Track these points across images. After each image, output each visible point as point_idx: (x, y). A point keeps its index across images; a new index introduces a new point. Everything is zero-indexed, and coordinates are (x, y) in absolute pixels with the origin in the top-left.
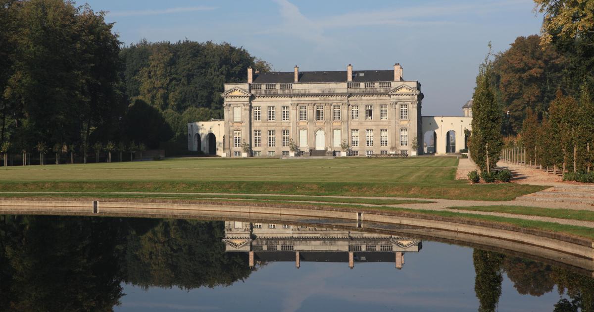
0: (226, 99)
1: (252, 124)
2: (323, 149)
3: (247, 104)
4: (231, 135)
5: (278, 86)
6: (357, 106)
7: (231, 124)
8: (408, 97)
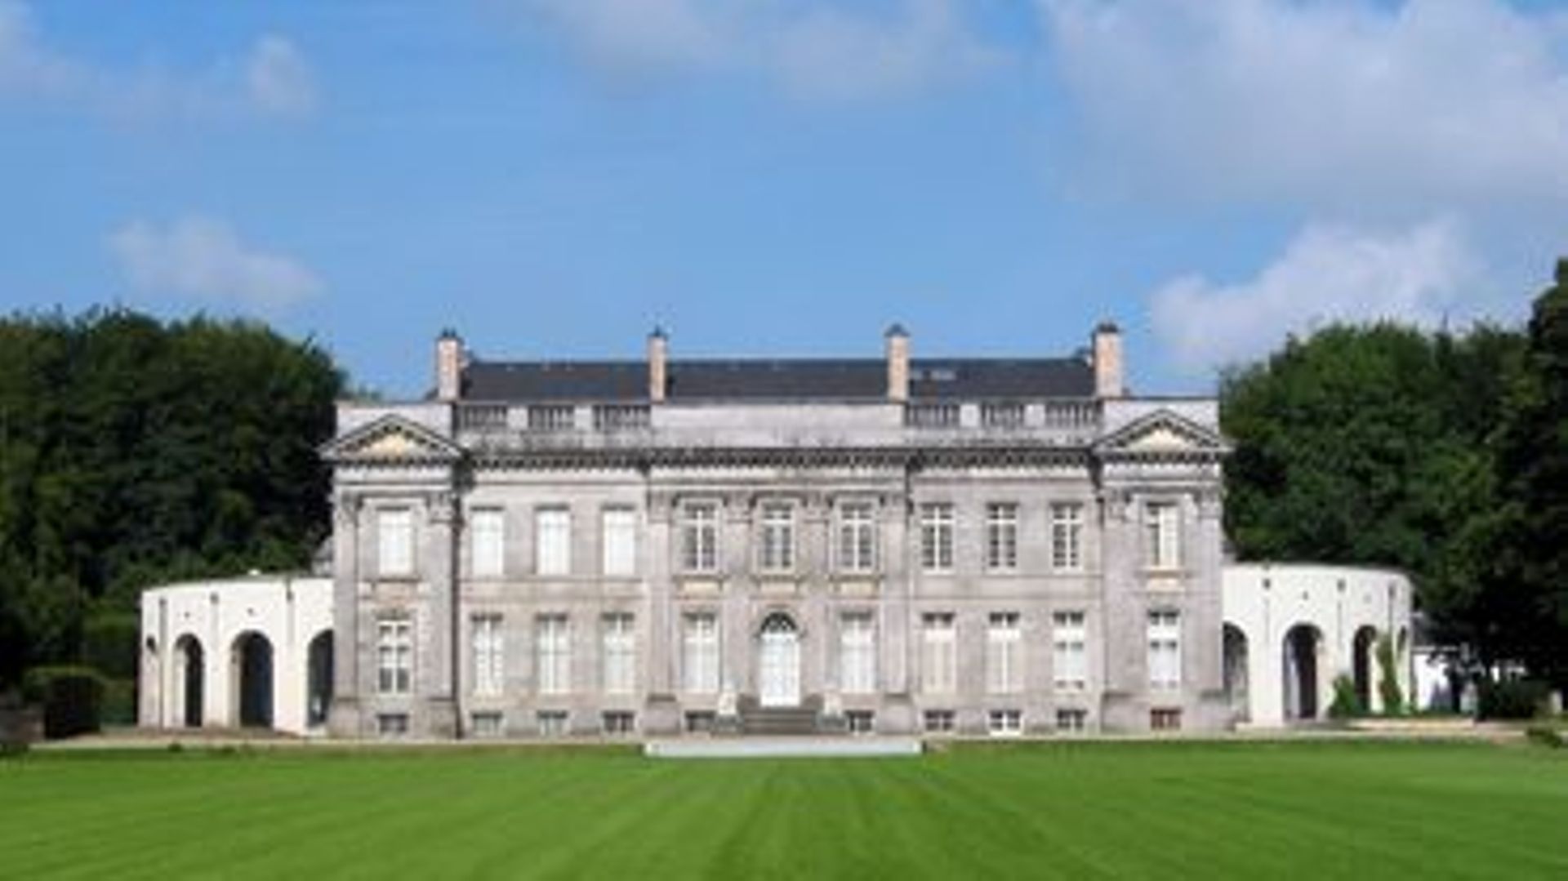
0: (341, 474)
1: (463, 587)
2: (793, 700)
3: (441, 495)
4: (363, 636)
5: (583, 416)
6: (946, 506)
7: (364, 588)
8: (1182, 468)
